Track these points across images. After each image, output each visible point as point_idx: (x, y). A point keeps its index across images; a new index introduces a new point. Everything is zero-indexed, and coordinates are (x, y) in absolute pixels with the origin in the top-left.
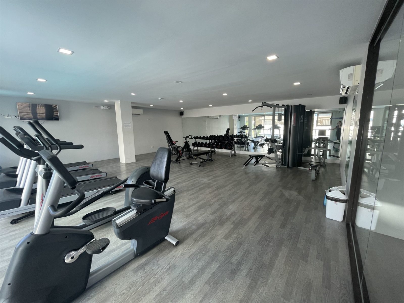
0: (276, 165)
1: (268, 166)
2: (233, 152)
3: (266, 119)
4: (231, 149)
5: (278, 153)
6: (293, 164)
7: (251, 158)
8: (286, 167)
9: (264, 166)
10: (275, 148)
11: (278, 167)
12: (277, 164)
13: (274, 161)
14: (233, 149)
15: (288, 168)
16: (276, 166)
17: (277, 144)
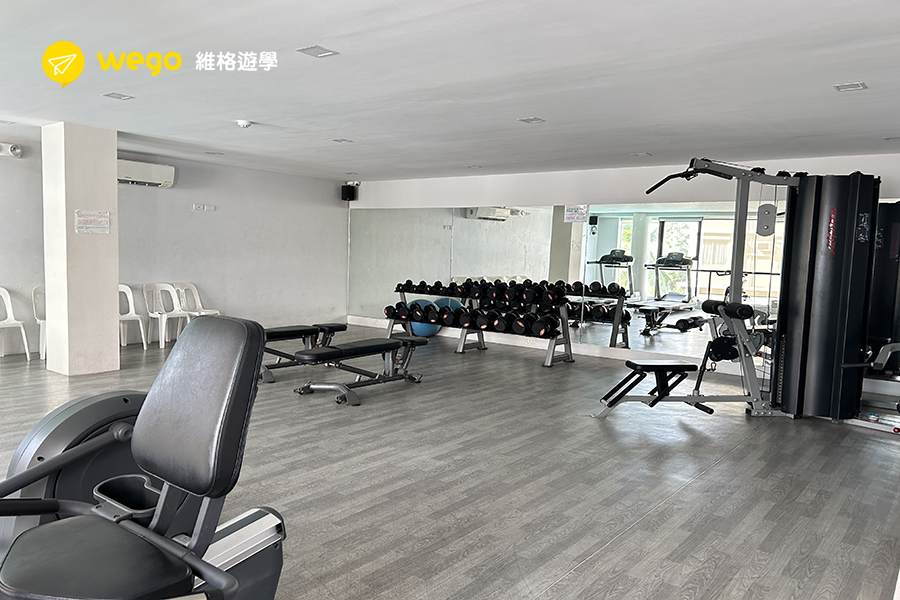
0: (749, 407)
1: (711, 412)
2: (561, 349)
3: (705, 234)
4: (551, 334)
5: (758, 361)
6: (824, 408)
7: (638, 376)
8: (792, 416)
9: (694, 408)
10: (742, 341)
11: (754, 413)
12: (750, 403)
13: (739, 392)
14: (560, 337)
15: (798, 421)
16: (748, 411)
17: (754, 324)
